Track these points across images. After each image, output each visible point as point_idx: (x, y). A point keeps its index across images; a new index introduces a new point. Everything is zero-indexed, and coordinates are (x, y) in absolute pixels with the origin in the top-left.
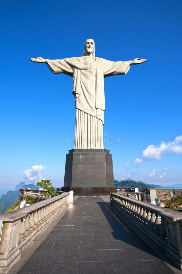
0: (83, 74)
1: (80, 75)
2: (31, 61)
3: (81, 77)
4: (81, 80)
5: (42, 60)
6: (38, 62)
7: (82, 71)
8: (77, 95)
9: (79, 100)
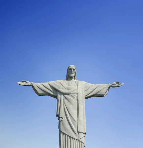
0: (66, 99)
1: (64, 99)
2: (19, 84)
3: (64, 101)
4: (64, 104)
5: (28, 83)
6: (24, 85)
7: (66, 96)
8: (61, 119)
9: (63, 123)
